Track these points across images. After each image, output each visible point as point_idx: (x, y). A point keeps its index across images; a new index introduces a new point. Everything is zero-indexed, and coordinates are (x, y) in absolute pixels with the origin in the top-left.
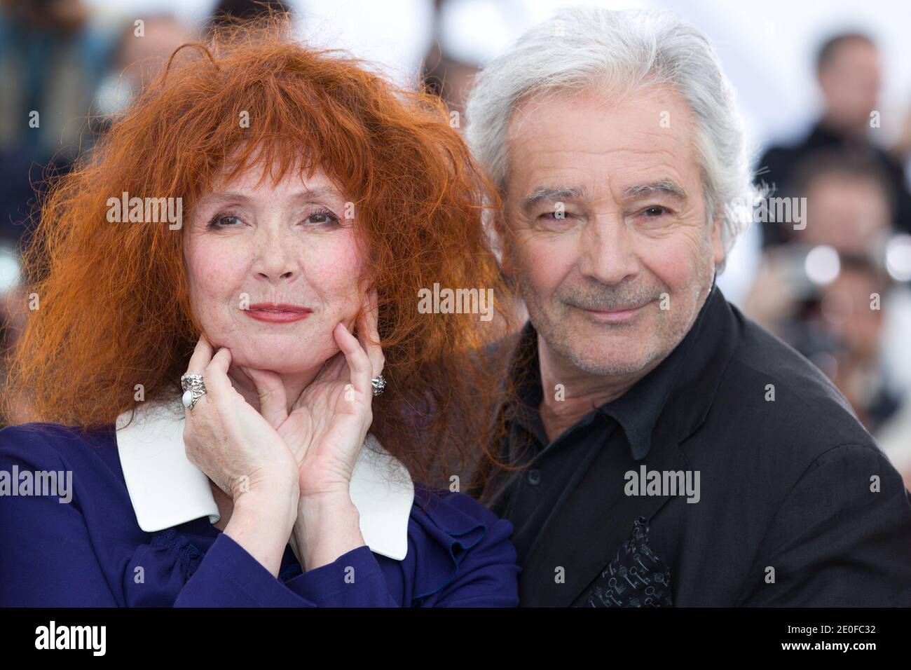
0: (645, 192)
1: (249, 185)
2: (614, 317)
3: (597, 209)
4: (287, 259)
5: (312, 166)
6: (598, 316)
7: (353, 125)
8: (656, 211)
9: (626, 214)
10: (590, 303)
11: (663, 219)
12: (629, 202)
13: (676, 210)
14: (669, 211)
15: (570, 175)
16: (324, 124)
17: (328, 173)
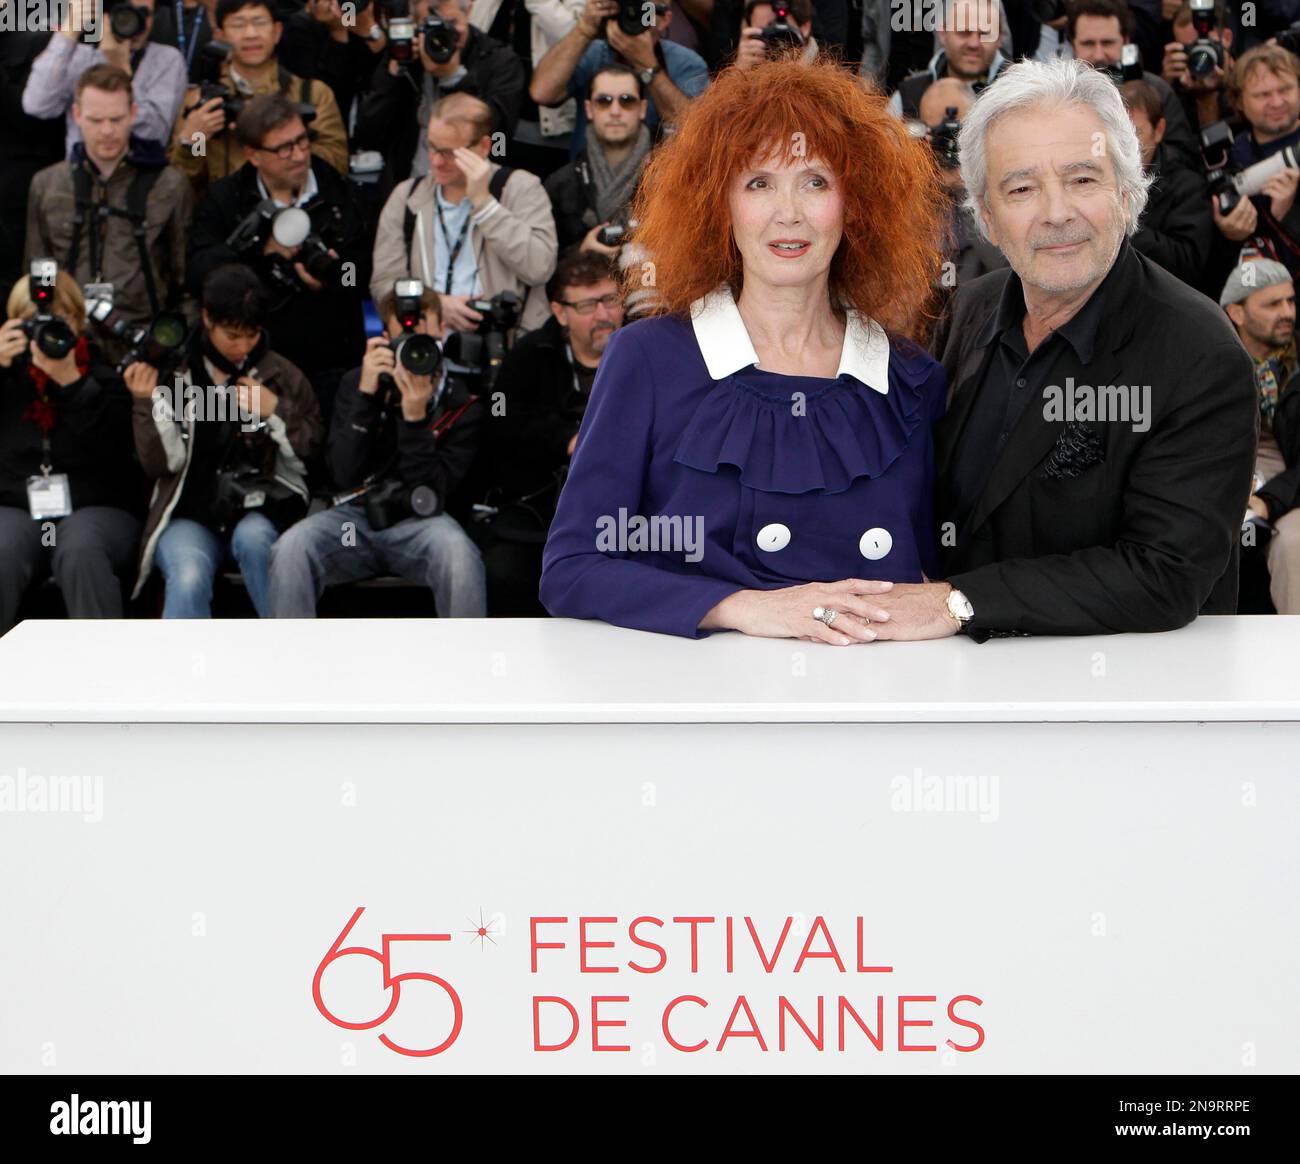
0: (1075, 168)
1: (771, 167)
2: (1064, 250)
3: (1045, 180)
4: (796, 212)
5: (811, 154)
6: (1054, 250)
7: (836, 125)
8: (1085, 181)
9: (1064, 183)
10: (1049, 243)
11: (1090, 185)
12: (1064, 175)
13: (1098, 179)
14: (1093, 180)
15: (1028, 160)
16: (820, 127)
17: (821, 156)
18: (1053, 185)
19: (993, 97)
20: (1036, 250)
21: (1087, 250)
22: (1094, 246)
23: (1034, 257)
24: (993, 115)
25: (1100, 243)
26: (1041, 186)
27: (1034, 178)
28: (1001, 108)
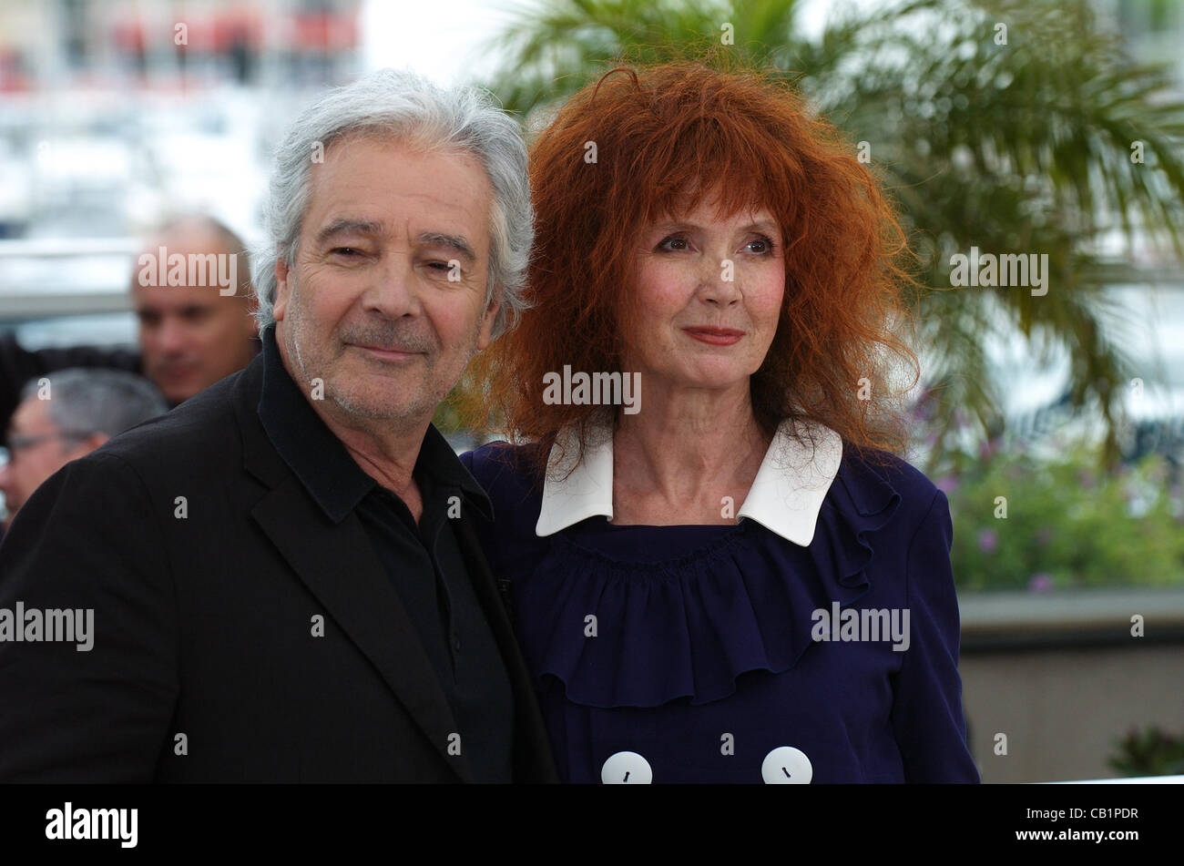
2: (386, 356)
3: (388, 247)
12: (422, 248)
18: (397, 259)
19: (345, 104)
20: (346, 344)
21: (419, 367)
22: (430, 365)
23: (339, 354)
24: (339, 130)
25: (441, 363)
26: (377, 254)
27: (374, 240)
28: (352, 123)
